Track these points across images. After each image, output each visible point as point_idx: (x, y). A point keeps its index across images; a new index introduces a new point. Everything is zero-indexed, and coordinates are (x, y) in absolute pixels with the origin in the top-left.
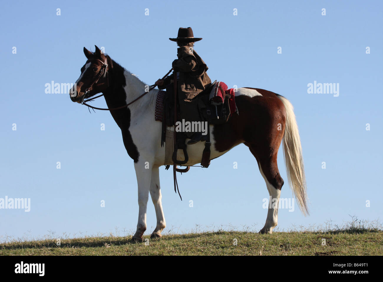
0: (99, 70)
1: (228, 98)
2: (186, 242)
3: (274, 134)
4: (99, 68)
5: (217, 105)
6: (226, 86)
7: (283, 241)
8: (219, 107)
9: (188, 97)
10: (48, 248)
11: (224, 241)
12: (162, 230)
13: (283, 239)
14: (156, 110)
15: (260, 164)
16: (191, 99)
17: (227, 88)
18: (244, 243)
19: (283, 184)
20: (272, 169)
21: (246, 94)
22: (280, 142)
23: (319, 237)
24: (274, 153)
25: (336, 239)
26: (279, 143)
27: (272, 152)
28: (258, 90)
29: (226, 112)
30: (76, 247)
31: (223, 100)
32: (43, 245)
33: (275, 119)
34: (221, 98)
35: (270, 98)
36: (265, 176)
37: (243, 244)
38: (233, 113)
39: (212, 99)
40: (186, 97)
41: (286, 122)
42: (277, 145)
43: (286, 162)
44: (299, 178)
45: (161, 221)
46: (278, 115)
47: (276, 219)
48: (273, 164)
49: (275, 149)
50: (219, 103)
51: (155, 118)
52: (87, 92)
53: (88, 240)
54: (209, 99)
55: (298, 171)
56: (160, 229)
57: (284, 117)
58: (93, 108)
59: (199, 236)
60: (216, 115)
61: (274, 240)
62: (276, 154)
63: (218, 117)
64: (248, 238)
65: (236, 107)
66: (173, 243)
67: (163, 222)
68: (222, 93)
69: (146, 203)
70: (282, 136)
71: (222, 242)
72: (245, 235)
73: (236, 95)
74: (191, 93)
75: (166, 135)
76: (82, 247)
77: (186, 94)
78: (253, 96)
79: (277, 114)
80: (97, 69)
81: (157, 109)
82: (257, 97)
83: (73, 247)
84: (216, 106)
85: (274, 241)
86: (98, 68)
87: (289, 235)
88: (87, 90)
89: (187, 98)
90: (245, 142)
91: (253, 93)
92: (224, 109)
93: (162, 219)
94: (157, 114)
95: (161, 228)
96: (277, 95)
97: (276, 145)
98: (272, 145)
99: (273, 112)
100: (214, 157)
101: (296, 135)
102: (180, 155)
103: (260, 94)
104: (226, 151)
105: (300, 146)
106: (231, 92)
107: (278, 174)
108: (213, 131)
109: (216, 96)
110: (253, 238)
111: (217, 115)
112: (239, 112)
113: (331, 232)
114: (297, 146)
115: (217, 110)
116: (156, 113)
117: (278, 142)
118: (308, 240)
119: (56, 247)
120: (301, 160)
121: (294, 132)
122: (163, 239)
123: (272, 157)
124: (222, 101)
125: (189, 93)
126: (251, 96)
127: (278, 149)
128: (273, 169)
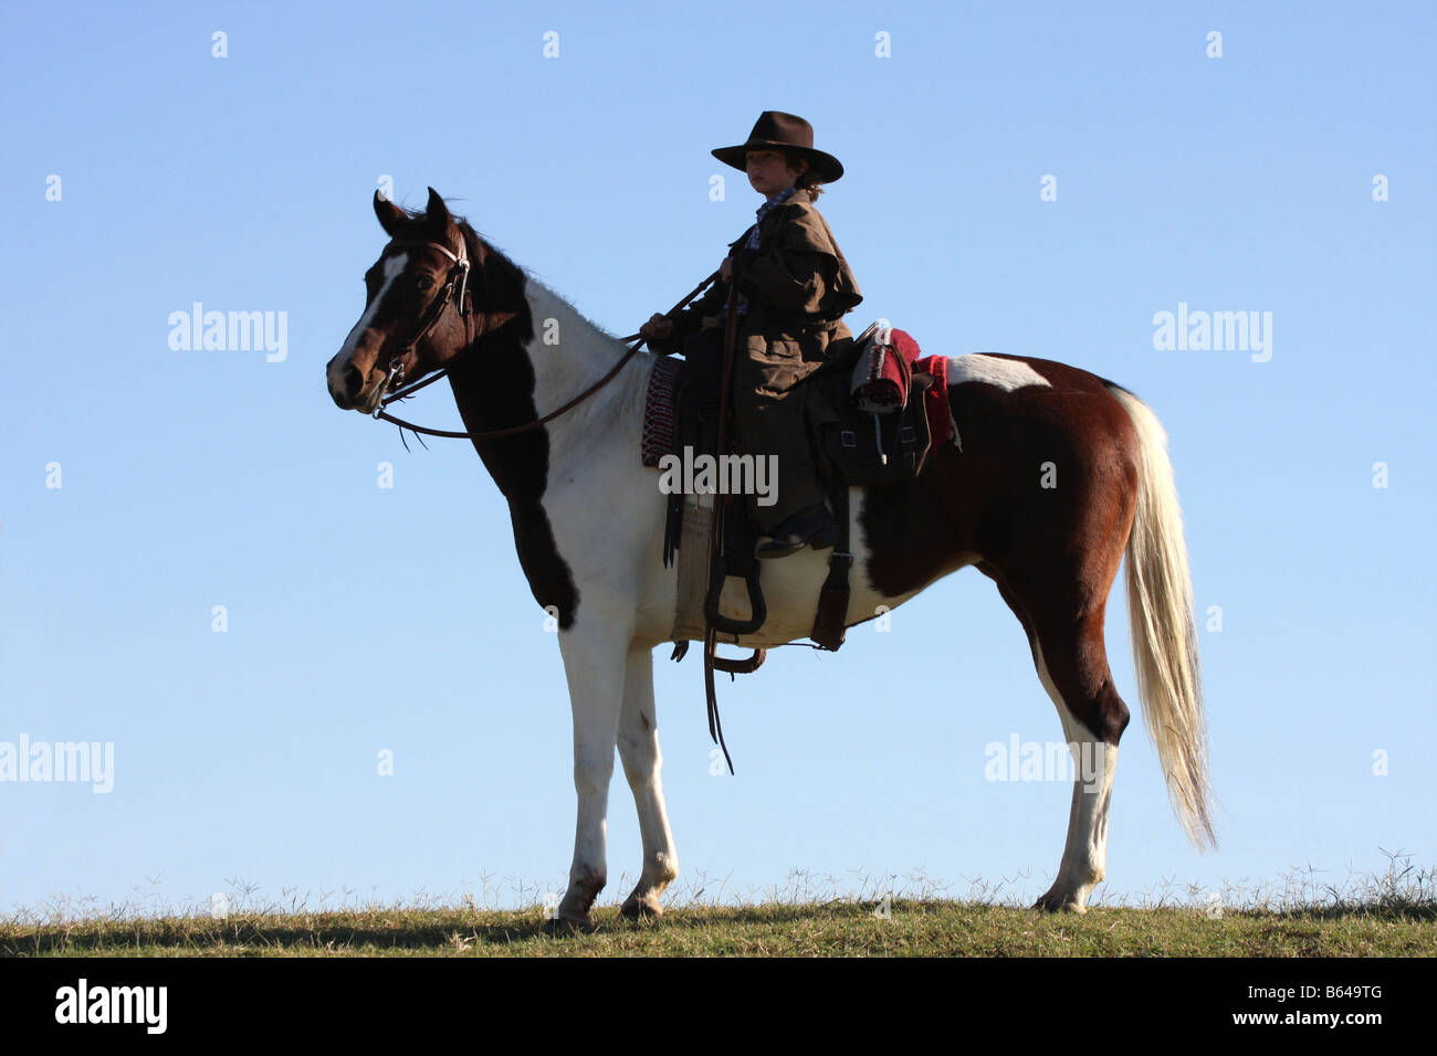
0: (437, 286)
1: (922, 389)
2: (764, 935)
3: (1093, 532)
4: (439, 277)
5: (880, 415)
6: (912, 346)
7: (1135, 942)
8: (890, 421)
9: (773, 381)
10: (235, 948)
11: (908, 938)
12: (665, 887)
13: (1132, 934)
14: (646, 427)
15: (1038, 645)
16: (784, 388)
17: (919, 351)
18: (984, 946)
19: (1125, 722)
20: (1085, 664)
21: (989, 379)
22: (1116, 563)
23: (1269, 931)
24: (1094, 606)
25: (1337, 941)
26: (1110, 567)
27: (1087, 603)
28: (1037, 365)
29: (913, 440)
30: (340, 947)
31: (905, 394)
32: (216, 937)
33: (1098, 474)
34: (896, 386)
35: (1078, 396)
36: (1058, 693)
37: (981, 948)
38: (943, 444)
39: (862, 391)
40: (762, 381)
41: (1141, 487)
42: (1105, 575)
43: (1135, 640)
44: (1183, 705)
45: (660, 855)
46: (1111, 461)
47: (1099, 855)
48: (1087, 647)
49: (1099, 590)
50: (890, 405)
51: (644, 456)
52: (394, 371)
53: (378, 919)
54: (850, 389)
55: (1178, 677)
56: (657, 885)
57: (1134, 469)
58: (416, 429)
59: (807, 913)
60: (877, 452)
61: (1099, 936)
62: (1101, 607)
63: (885, 457)
64: (1001, 928)
65: (953, 422)
66: (714, 939)
67: (669, 856)
68: (900, 370)
69: (606, 784)
70: (1123, 538)
71: (903, 941)
72: (988, 917)
73: (955, 380)
74: (782, 367)
75: (685, 524)
76: (364, 947)
77: (765, 370)
78: (1017, 387)
79: (1107, 458)
80: (433, 281)
81: (651, 422)
82: (1030, 390)
83: (329, 945)
84: (876, 417)
85: (1100, 942)
86: (435, 277)
87: (1154, 921)
88: (396, 365)
89: (767, 382)
90: (980, 559)
91: (1017, 376)
92: (906, 428)
93: (665, 848)
94: (649, 442)
95: (661, 881)
96: (1108, 384)
97: (1100, 576)
98: (1088, 572)
99: (1092, 447)
100: (864, 617)
101: (1173, 540)
102: (734, 599)
103: (1041, 380)
104: (910, 594)
105: (1186, 585)
106: (932, 367)
107: (1108, 685)
108: (861, 513)
109: (879, 377)
110: (1017, 929)
111: (880, 450)
112: (962, 441)
113: (1317, 914)
114: (1177, 584)
115: (878, 432)
116: (645, 437)
117: (1107, 564)
118: (1228, 942)
119: (265, 944)
120: (1189, 636)
121: (1167, 529)
122: (669, 923)
123: (1084, 619)
124: (900, 400)
125: (777, 366)
126: (1009, 387)
127: (1109, 588)
128: (1090, 665)
